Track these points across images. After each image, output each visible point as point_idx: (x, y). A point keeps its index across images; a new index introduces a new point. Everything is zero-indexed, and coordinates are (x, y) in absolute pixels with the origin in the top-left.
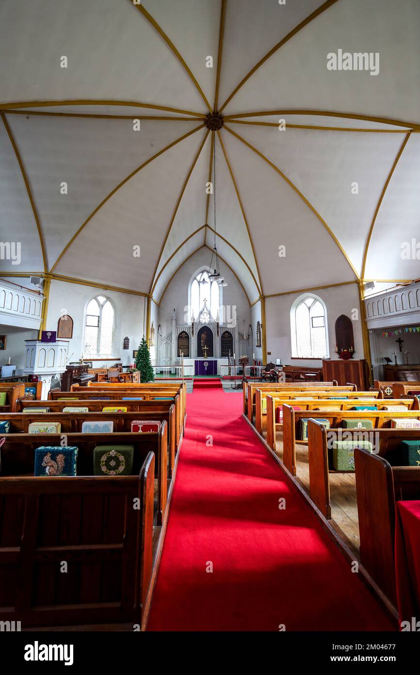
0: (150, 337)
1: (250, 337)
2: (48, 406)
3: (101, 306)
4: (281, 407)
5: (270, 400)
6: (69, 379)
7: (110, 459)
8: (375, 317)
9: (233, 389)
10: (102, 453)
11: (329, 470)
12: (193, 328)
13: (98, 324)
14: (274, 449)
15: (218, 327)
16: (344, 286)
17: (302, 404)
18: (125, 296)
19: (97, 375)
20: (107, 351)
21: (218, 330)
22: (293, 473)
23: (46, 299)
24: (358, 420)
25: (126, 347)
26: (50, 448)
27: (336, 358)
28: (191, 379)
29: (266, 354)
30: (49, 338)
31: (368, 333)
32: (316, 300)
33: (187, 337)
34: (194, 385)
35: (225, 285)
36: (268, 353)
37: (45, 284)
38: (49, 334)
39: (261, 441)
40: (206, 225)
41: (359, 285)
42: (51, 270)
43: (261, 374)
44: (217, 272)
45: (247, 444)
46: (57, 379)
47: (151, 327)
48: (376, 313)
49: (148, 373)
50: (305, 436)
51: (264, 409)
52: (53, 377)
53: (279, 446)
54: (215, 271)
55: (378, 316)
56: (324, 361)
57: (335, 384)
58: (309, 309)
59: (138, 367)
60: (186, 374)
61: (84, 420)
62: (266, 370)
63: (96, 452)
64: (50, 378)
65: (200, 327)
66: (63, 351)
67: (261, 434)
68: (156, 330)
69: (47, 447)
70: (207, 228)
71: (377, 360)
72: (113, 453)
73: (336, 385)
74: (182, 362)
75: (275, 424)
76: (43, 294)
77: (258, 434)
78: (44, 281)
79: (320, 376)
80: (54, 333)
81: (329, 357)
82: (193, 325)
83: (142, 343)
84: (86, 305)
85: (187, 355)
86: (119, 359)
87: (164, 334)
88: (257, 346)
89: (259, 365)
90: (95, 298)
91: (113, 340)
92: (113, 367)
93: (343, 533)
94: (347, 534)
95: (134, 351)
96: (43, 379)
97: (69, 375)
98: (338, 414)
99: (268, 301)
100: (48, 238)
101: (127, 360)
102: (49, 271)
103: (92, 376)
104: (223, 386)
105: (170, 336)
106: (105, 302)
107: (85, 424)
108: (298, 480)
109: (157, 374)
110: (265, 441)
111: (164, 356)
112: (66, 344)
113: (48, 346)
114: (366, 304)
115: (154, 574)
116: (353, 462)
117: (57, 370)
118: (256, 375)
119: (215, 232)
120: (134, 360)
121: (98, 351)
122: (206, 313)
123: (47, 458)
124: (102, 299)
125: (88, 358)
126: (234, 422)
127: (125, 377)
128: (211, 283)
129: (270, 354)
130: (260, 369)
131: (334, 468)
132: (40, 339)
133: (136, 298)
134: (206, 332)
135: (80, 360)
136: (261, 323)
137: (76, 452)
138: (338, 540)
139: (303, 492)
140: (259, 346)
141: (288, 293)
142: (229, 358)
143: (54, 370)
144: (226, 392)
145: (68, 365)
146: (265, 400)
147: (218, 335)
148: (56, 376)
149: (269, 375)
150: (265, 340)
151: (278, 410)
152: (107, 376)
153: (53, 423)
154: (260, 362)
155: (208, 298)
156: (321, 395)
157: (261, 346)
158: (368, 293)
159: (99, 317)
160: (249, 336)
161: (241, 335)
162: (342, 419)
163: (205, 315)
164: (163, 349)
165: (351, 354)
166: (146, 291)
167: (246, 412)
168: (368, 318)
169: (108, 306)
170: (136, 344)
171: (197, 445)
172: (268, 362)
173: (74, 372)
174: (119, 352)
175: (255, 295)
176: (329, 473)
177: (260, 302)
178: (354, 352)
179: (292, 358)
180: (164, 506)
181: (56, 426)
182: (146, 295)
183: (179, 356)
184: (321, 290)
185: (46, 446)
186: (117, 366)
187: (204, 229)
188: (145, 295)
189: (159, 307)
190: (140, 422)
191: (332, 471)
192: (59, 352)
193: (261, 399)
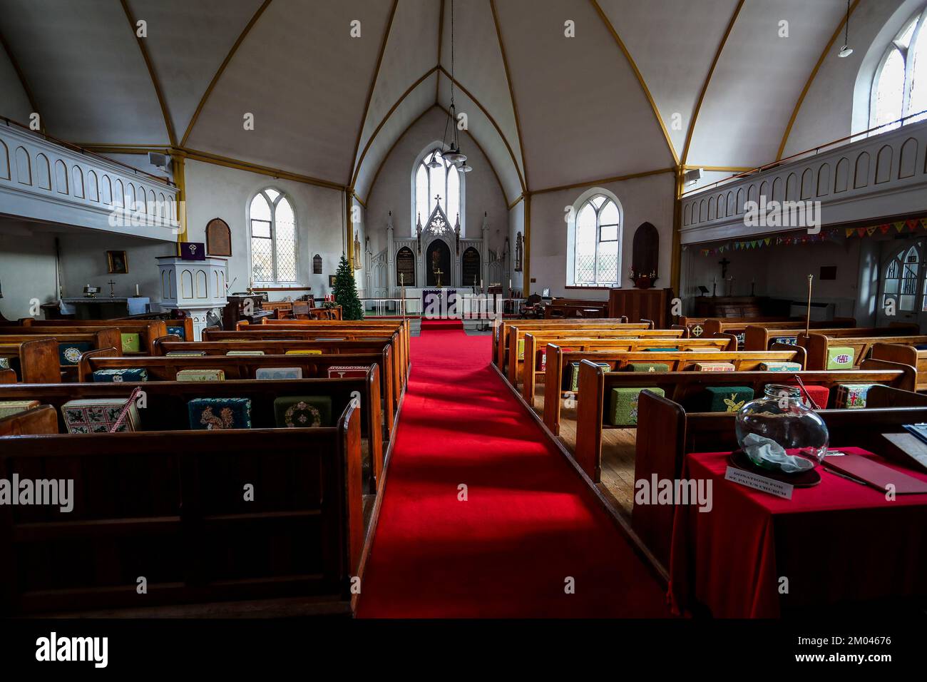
0: (353, 255)
1: (507, 255)
2: (203, 350)
3: (273, 206)
4: (544, 349)
5: (529, 340)
6: (234, 317)
7: (298, 413)
8: (694, 226)
9: (479, 330)
10: (286, 406)
11: (603, 424)
12: (419, 241)
13: (271, 235)
14: (531, 405)
15: (457, 240)
16: (654, 177)
17: (574, 345)
18: (308, 189)
19: (276, 311)
20: (288, 276)
21: (457, 245)
22: (556, 432)
23: (180, 192)
24: (650, 364)
25: (317, 270)
26: (209, 400)
27: (630, 286)
28: (418, 318)
29: (528, 281)
30: (193, 253)
31: (681, 251)
32: (608, 199)
33: (411, 257)
34: (421, 326)
35: (468, 170)
36: (532, 279)
37: (175, 167)
38: (193, 248)
39: (515, 396)
40: (439, 67)
41: (677, 174)
42: (182, 142)
43: (520, 310)
44: (456, 147)
45: (495, 399)
46: (216, 317)
47: (354, 240)
48: (696, 219)
49: (353, 308)
50: (575, 385)
51: (520, 353)
52: (209, 314)
53: (539, 401)
54: (452, 145)
55: (698, 224)
56: (612, 290)
57: (623, 321)
58: (597, 212)
59: (338, 299)
60: (410, 311)
61: (259, 367)
62: (528, 304)
63: (278, 405)
64: (204, 314)
65: (430, 240)
66: (219, 273)
67: (516, 387)
68: (362, 246)
69: (205, 400)
70: (442, 73)
71: (687, 290)
72: (301, 405)
73: (625, 322)
74: (405, 293)
75: (534, 372)
76: (174, 184)
77: (511, 387)
78: (172, 161)
79: (603, 311)
80: (200, 246)
81: (620, 285)
82: (419, 237)
83: (342, 265)
84: (248, 202)
85: (411, 283)
86: (309, 289)
87: (376, 252)
88: (516, 270)
89: (518, 297)
90: (262, 192)
91: (296, 259)
92: (299, 300)
93: (613, 497)
94: (618, 498)
95: (330, 277)
96: (193, 315)
97: (234, 310)
98: (624, 356)
99: (535, 200)
100: (166, 83)
101: (320, 290)
102: (179, 145)
103: (270, 312)
104: (465, 327)
105: (384, 254)
106: (278, 199)
107: (260, 371)
108: (562, 440)
109: (367, 310)
110: (520, 396)
111: (377, 285)
112: (223, 263)
113: (195, 266)
114: (684, 206)
115: (367, 545)
116: (635, 414)
117: (214, 303)
118: (513, 311)
119: (451, 78)
120: (331, 290)
121: (275, 275)
122: (440, 219)
123: (207, 414)
124: (273, 194)
125: (261, 287)
126: (479, 373)
127: (319, 314)
128: (448, 169)
129: (534, 281)
130: (519, 302)
131: (610, 423)
132: (180, 255)
133: (329, 192)
134: (439, 249)
135: (248, 289)
136: (523, 234)
137: (248, 405)
138: (606, 505)
139: (567, 453)
140: (519, 270)
141: (567, 188)
142: (473, 288)
143: (210, 303)
144: (469, 334)
145: (230, 295)
146: (522, 341)
147: (458, 252)
148: (214, 311)
149: (531, 312)
150: (527, 261)
151: (539, 354)
152: (291, 312)
153: (213, 371)
154: (519, 293)
155: (442, 195)
156: (602, 334)
157: (521, 270)
158: (689, 189)
159: (270, 222)
160: (504, 254)
161: (492, 254)
162: (629, 363)
163: (438, 221)
164: (374, 273)
165: (652, 282)
166: (341, 180)
167: (496, 360)
168: (684, 228)
169: (284, 205)
170: (332, 265)
171: (425, 401)
172: (531, 293)
173: (240, 306)
174: (308, 278)
175: (516, 191)
176: (604, 428)
177: (523, 201)
178: (656, 278)
179: (567, 288)
180: (379, 472)
181: (217, 375)
182: (344, 188)
183: (399, 284)
184: (617, 184)
185: (203, 398)
186: (305, 298)
187: (435, 73)
188: (342, 188)
189: (365, 208)
190: (340, 368)
191: (606, 426)
192: (212, 276)
193: (518, 340)
